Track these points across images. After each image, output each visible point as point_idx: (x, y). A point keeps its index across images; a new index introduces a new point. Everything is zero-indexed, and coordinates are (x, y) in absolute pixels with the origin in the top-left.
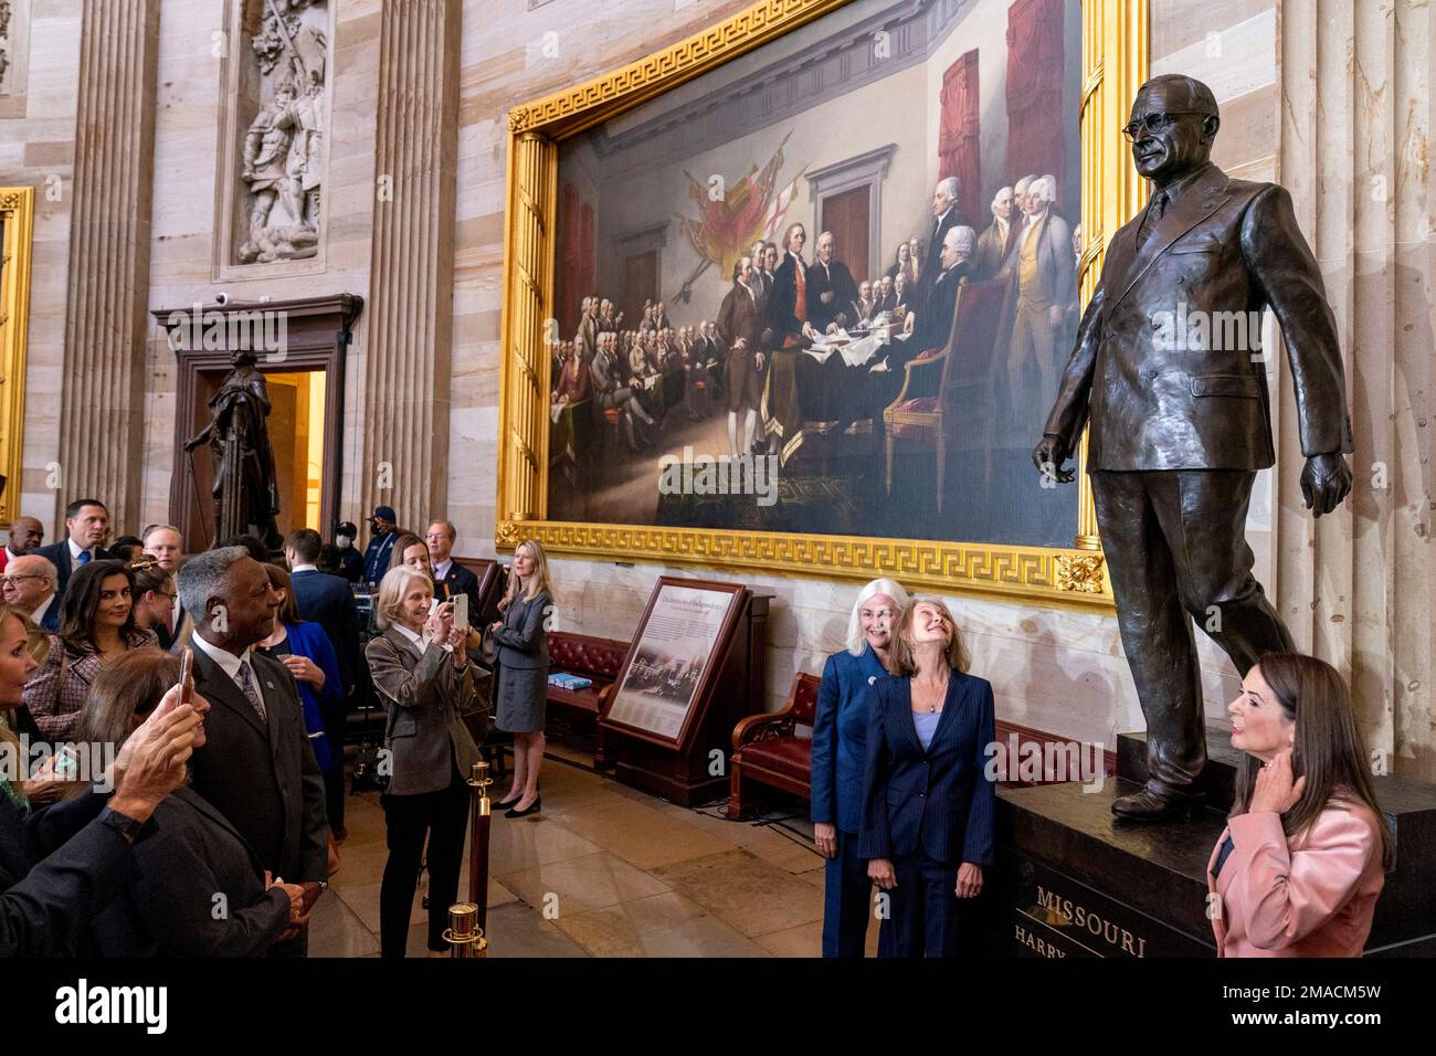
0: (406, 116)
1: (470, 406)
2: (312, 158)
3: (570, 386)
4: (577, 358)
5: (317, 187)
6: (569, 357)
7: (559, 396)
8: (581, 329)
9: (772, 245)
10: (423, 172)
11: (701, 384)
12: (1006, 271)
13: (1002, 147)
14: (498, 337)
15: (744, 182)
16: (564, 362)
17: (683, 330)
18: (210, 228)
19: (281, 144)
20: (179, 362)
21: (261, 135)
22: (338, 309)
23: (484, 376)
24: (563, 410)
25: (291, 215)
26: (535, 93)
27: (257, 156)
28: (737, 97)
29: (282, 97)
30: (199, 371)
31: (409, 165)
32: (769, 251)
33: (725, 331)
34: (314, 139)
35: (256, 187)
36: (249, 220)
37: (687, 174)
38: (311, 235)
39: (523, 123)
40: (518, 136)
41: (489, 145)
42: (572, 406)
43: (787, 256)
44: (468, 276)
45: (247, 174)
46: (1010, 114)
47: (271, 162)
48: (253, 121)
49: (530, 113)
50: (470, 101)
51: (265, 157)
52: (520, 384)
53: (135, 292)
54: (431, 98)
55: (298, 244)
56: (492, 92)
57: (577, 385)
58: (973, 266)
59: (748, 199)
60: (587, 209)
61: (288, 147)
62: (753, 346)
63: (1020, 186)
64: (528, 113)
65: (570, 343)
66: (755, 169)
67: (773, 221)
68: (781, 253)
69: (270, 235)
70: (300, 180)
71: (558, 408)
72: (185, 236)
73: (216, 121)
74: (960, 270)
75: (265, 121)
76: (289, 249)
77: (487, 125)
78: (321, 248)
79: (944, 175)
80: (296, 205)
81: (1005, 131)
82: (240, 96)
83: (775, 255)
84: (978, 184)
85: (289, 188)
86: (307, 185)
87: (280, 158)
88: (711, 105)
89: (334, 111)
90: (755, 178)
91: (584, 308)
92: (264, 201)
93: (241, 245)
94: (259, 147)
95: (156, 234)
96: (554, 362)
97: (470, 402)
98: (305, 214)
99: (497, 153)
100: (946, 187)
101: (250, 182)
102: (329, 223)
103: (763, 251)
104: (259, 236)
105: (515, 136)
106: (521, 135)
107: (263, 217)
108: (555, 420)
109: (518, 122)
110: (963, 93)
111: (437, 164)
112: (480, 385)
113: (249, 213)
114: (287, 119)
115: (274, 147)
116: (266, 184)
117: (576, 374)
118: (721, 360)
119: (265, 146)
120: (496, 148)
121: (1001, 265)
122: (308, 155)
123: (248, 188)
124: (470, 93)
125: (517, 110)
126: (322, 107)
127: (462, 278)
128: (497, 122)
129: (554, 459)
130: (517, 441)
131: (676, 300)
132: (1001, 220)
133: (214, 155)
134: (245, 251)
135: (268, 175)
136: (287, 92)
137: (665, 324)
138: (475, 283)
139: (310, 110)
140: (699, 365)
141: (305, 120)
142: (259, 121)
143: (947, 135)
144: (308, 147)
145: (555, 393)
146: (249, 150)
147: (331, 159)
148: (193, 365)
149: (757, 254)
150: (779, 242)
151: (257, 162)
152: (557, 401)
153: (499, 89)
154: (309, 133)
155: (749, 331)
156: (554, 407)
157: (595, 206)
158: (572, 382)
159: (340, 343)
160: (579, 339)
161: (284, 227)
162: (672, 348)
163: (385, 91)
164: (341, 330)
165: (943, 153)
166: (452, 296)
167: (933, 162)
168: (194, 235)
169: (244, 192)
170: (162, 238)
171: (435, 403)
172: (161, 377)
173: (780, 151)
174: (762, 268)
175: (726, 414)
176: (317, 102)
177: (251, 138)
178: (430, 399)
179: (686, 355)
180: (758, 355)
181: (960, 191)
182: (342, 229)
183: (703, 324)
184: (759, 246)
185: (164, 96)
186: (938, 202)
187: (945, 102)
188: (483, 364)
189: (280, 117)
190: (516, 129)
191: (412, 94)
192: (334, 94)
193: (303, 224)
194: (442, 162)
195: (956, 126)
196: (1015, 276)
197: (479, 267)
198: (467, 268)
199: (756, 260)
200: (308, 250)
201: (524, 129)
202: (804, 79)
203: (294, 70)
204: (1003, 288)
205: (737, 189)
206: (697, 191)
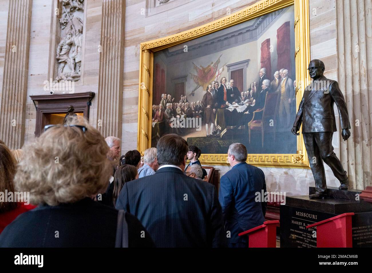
0: (110, 44)
1: (128, 123)
2: (79, 53)
3: (158, 117)
4: (160, 110)
5: (80, 62)
6: (157, 110)
7: (155, 120)
8: (161, 102)
9: (217, 82)
10: (115, 59)
12: (278, 90)
13: (276, 61)
14: (137, 104)
15: (209, 66)
16: (156, 111)
17: (192, 103)
18: (47, 72)
19: (68, 49)
20: (37, 110)
21: (62, 46)
22: (88, 96)
23: (133, 115)
24: (156, 124)
26: (148, 39)
27: (60, 52)
28: (207, 45)
29: (68, 36)
30: (43, 113)
31: (111, 57)
32: (216, 84)
33: (204, 103)
35: (60, 61)
36: (58, 70)
37: (193, 63)
38: (77, 75)
39: (145, 47)
40: (143, 51)
41: (133, 52)
42: (159, 123)
43: (221, 85)
44: (128, 87)
45: (58, 57)
46: (278, 54)
47: (65, 54)
48: (60, 42)
49: (147, 45)
50: (128, 40)
51: (63, 53)
52: (144, 116)
53: (24, 90)
54: (117, 39)
55: (74, 77)
56: (134, 38)
57: (161, 116)
58: (270, 89)
59: (210, 70)
60: (163, 71)
61: (70, 50)
62: (212, 107)
63: (281, 71)
64: (146, 45)
65: (158, 106)
66: (212, 63)
67: (217, 76)
68: (220, 84)
69: (65, 75)
70: (74, 60)
71: (154, 123)
72: (39, 74)
73: (49, 42)
74: (266, 90)
75: (63, 43)
76: (71, 79)
77: (133, 47)
78: (81, 78)
79: (262, 67)
81: (277, 58)
82: (56, 35)
83: (218, 85)
84: (270, 70)
85: (71, 62)
86: (77, 61)
87: (67, 53)
88: (200, 46)
89: (86, 41)
90: (212, 65)
91: (162, 97)
92: (62, 65)
93: (56, 77)
94: (61, 50)
95: (30, 74)
96: (153, 111)
97: (128, 122)
98: (75, 69)
99: (136, 55)
100: (263, 70)
101: (58, 60)
102: (84, 72)
103: (215, 83)
104: (61, 75)
105: (142, 51)
106: (144, 50)
107: (62, 69)
108: (153, 126)
109: (144, 47)
110: (266, 48)
111: (119, 57)
112: (131, 117)
113: (58, 68)
115: (66, 50)
116: (64, 60)
117: (160, 114)
118: (203, 110)
119: (63, 50)
120: (136, 53)
121: (276, 89)
122: (77, 53)
123: (58, 61)
124: (128, 38)
125: (143, 44)
126: (82, 39)
127: (126, 88)
128: (136, 46)
129: (153, 137)
130: (143, 132)
131: (190, 95)
132: (276, 79)
133: (48, 52)
134: (57, 79)
135: (64, 58)
136: (70, 35)
137: (187, 101)
138: (130, 89)
139: (78, 40)
140: (197, 112)
141: (76, 43)
142: (61, 42)
143: (263, 58)
144: (77, 50)
145: (153, 119)
146: (58, 50)
147: (85, 54)
148: (41, 111)
149: (213, 84)
150: (219, 81)
151: (60, 54)
152: (154, 121)
153: (137, 38)
154: (78, 47)
155: (211, 103)
156: (153, 123)
157: (165, 70)
158: (158, 116)
159: (88, 105)
160: (161, 105)
161: (69, 72)
162: (189, 107)
163: (103, 36)
164: (88, 102)
165: (262, 62)
166: (123, 93)
167: (259, 64)
168: (41, 74)
169: (57, 62)
170: (32, 75)
171: (119, 122)
172: (31, 115)
173: (219, 59)
174: (215, 88)
175: (205, 124)
176: (80, 38)
177: (59, 47)
178: (117, 121)
179: (193, 109)
180: (214, 110)
181: (266, 71)
182: (88, 74)
183: (198, 101)
184: (214, 82)
185: (33, 35)
186: (261, 74)
187: (262, 50)
188: (132, 111)
189: (68, 41)
190: (143, 49)
191: (111, 38)
192: (86, 36)
193: (75, 72)
194: (121, 57)
195: (265, 56)
196: (280, 92)
197: (131, 85)
198: (127, 85)
199: (213, 86)
200: (76, 79)
201: (145, 49)
202: (225, 42)
203: (72, 28)
204: (277, 94)
205: (207, 68)
206: (196, 68)
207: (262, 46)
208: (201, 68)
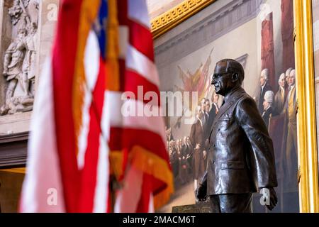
2: (32, 64)
5: (34, 77)
9: (208, 100)
11: (184, 166)
12: (284, 111)
15: (198, 70)
17: (178, 141)
19: (20, 57)
21: (11, 54)
25: (23, 90)
27: (9, 64)
28: (195, 32)
29: (20, 35)
32: (207, 103)
33: (192, 140)
34: (33, 54)
35: (9, 78)
37: (179, 67)
38: (31, 100)
43: (213, 105)
45: (5, 72)
46: (283, 41)
47: (16, 66)
48: (8, 47)
51: (13, 64)
55: (25, 105)
58: (274, 109)
59: (199, 79)
61: (23, 58)
62: (202, 148)
63: (287, 72)
66: (202, 65)
67: (208, 89)
68: (211, 104)
69: (14, 101)
70: (27, 74)
74: (270, 110)
75: (13, 47)
76: (21, 107)
78: (35, 106)
79: (263, 68)
80: (25, 86)
81: (282, 48)
83: (209, 105)
84: (274, 71)
85: (23, 79)
86: (29, 77)
87: (19, 64)
88: (186, 36)
89: (41, 41)
90: (202, 68)
92: (12, 84)
94: (10, 59)
98: (30, 89)
100: (264, 72)
101: (6, 76)
103: (205, 103)
104: (9, 102)
107: (12, 92)
110: (268, 31)
113: (6, 91)
114: (22, 46)
115: (17, 59)
116: (13, 77)
118: (191, 155)
119: (13, 59)
121: (282, 108)
122: (30, 62)
123: (5, 79)
126: (36, 40)
131: (175, 127)
132: (282, 88)
134: (3, 109)
135: (14, 73)
136: (23, 33)
137: (172, 138)
139: (31, 41)
140: (184, 157)
141: (29, 46)
142: (10, 48)
143: (264, 50)
144: (30, 58)
146: (6, 61)
149: (203, 104)
150: (210, 99)
151: (9, 67)
154: (31, 52)
155: (201, 141)
161: (20, 96)
162: (175, 150)
165: (263, 58)
167: (260, 62)
169: (4, 81)
173: (210, 57)
174: (205, 111)
175: (194, 181)
176: (35, 37)
177: (7, 55)
179: (179, 153)
180: (204, 152)
183: (185, 138)
184: (203, 101)
186: (262, 80)
187: (262, 35)
193: (28, 94)
195: (266, 46)
196: (287, 112)
199: (203, 107)
200: (29, 107)
202: (217, 24)
203: (26, 22)
204: (283, 119)
205: (195, 74)
206: (182, 76)
207: (263, 27)
208: (188, 76)
